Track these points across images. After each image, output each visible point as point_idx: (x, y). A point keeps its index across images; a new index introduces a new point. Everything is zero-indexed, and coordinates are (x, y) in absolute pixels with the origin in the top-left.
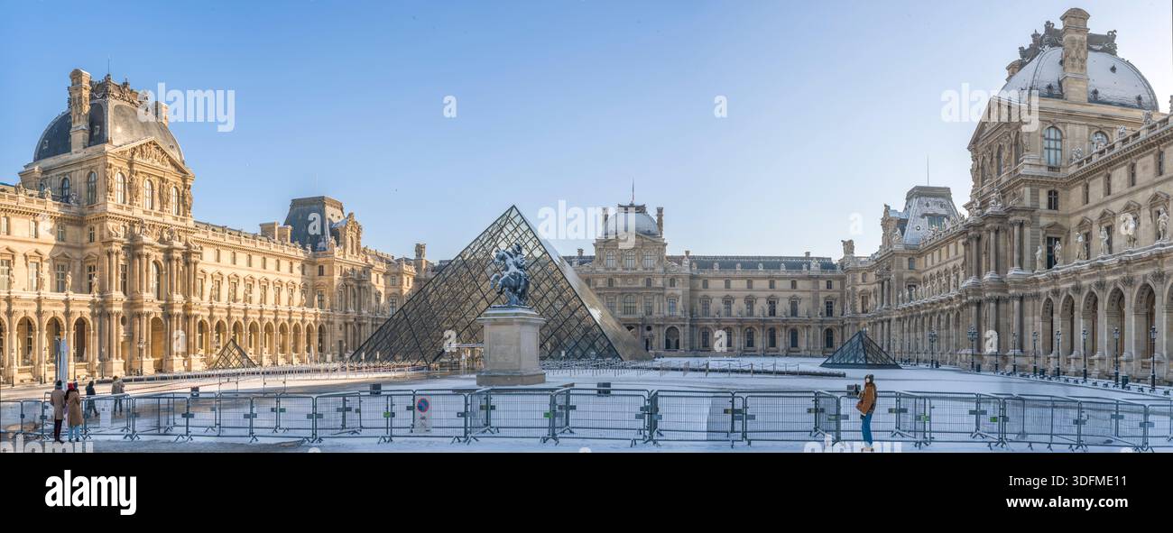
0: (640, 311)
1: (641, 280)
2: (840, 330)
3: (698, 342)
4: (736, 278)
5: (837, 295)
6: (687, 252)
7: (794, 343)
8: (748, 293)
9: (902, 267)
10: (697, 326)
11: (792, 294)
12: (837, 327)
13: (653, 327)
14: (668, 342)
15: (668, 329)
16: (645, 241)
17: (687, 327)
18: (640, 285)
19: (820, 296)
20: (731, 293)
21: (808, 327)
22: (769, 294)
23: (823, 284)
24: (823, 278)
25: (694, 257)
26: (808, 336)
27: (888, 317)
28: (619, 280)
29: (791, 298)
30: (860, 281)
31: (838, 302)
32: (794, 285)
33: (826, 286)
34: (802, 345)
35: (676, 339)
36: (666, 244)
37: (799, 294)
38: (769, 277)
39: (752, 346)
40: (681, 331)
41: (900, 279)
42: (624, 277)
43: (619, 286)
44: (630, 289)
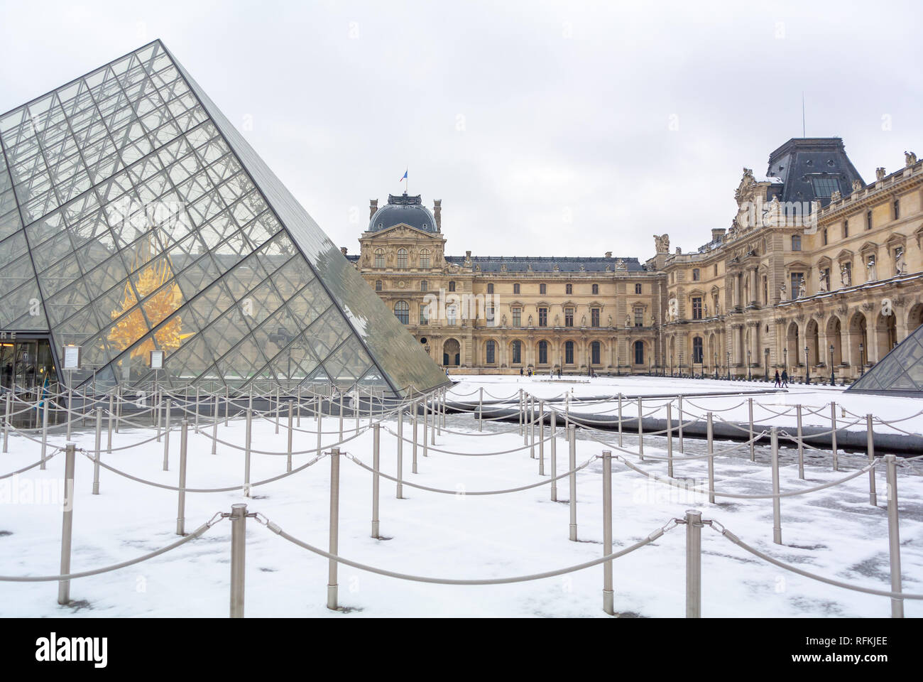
0: (414, 321)
1: (415, 283)
2: (653, 342)
3: (482, 356)
4: (527, 282)
5: (648, 301)
6: (469, 253)
7: (596, 358)
8: (540, 300)
9: (781, 248)
10: (481, 338)
11: (593, 300)
12: (650, 339)
13: (429, 339)
14: (446, 356)
15: (447, 342)
16: (420, 237)
17: (470, 339)
18: (414, 289)
19: (628, 302)
20: (520, 300)
21: (614, 339)
22: (566, 300)
23: (631, 288)
24: (631, 281)
25: (476, 258)
26: (613, 350)
27: (757, 320)
28: (388, 283)
29: (592, 305)
30: (690, 278)
31: (650, 309)
32: (595, 290)
33: (634, 290)
34: (606, 359)
35: (456, 353)
36: (444, 241)
37: (601, 301)
38: (567, 280)
39: (546, 362)
40: (462, 344)
41: (779, 265)
42: (395, 280)
43: (389, 290)
44: (403, 293)
